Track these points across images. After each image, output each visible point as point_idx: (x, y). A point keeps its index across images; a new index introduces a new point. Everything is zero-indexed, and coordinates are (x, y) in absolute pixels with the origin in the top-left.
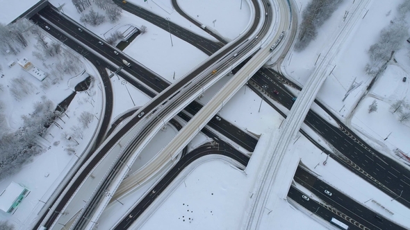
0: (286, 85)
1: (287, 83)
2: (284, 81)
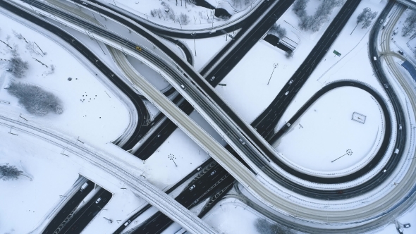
0: (208, 199)
1: (210, 201)
2: (214, 198)
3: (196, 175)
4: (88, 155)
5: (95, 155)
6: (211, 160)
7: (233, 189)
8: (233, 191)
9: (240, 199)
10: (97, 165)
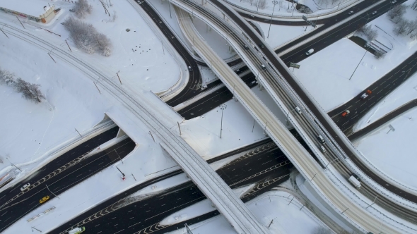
0: (252, 186)
1: (255, 189)
2: (261, 186)
3: (243, 154)
4: (121, 96)
5: (130, 97)
6: (269, 140)
7: (289, 181)
8: (287, 184)
9: (296, 197)
10: (129, 108)
